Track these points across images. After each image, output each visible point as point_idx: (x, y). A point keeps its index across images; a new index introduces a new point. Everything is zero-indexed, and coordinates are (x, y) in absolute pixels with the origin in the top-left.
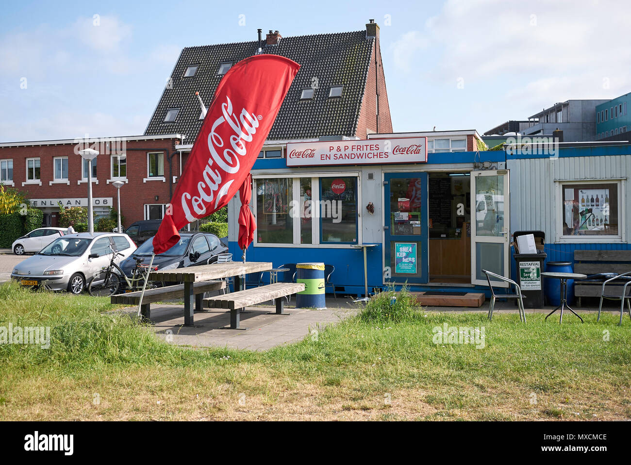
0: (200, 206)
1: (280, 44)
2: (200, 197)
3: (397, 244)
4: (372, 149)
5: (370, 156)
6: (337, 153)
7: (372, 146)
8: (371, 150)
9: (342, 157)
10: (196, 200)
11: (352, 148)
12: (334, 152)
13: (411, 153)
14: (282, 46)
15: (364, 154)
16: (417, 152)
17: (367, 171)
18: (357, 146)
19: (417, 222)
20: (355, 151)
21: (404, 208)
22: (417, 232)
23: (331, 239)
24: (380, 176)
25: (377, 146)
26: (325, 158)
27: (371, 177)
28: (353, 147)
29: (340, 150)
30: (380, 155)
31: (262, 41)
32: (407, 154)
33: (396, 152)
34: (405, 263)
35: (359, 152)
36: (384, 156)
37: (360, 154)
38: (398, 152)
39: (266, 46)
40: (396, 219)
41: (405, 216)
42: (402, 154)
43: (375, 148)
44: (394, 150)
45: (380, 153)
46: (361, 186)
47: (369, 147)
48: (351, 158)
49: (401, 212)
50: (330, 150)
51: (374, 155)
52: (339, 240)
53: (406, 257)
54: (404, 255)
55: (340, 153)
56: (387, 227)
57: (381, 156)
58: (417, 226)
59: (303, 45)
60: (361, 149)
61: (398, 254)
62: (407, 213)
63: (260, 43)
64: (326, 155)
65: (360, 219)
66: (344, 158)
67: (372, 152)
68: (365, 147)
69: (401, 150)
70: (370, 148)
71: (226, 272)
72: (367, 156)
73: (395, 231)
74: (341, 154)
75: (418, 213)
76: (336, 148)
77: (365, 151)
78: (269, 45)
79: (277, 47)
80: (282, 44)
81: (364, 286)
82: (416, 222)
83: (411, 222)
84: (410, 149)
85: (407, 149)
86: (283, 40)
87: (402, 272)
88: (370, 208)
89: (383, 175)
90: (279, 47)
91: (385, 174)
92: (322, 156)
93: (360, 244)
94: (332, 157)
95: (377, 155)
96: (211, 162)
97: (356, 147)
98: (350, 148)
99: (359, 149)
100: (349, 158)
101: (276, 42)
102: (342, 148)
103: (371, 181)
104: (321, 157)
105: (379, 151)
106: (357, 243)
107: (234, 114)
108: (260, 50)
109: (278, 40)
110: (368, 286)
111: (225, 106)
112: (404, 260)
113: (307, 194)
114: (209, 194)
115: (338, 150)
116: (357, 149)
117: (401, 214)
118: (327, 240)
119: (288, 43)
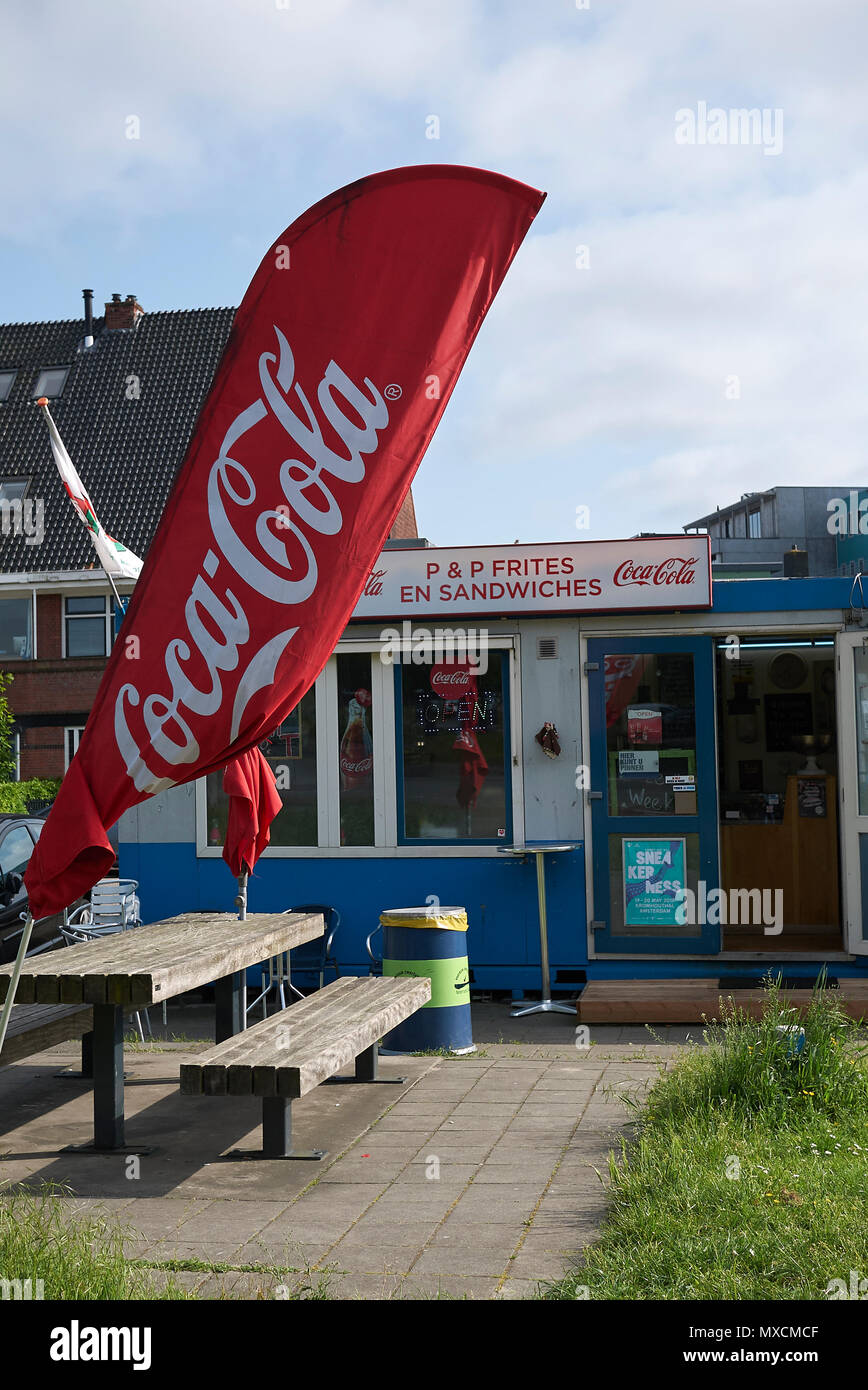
0: (172, 731)
1: (140, 328)
2: (170, 697)
3: (628, 843)
4: (551, 570)
5: (547, 589)
6: (449, 581)
7: (551, 563)
8: (548, 573)
9: (465, 594)
10: (159, 709)
11: (495, 569)
12: (441, 577)
13: (668, 583)
14: (145, 334)
15: (531, 585)
16: (685, 578)
17: (535, 634)
18: (510, 562)
19: (686, 779)
20: (502, 577)
21: (645, 738)
22: (686, 807)
23: (429, 830)
24: (574, 649)
25: (566, 562)
26: (413, 597)
27: (547, 649)
28: (498, 565)
29: (458, 575)
30: (576, 588)
31: (94, 319)
32: (656, 583)
33: (625, 578)
34: (651, 896)
35: (514, 579)
36: (589, 589)
37: (518, 585)
38: (630, 580)
39: (104, 331)
40: (622, 771)
41: (648, 761)
42: (641, 583)
43: (561, 567)
44: (618, 571)
45: (576, 582)
46: (518, 676)
47: (543, 566)
48: (492, 597)
49: (636, 749)
50: (429, 573)
51: (559, 588)
52: (450, 833)
53: (654, 880)
54: (650, 872)
55: (457, 581)
56: (599, 794)
57: (579, 591)
58: (684, 788)
59: (199, 330)
60: (522, 570)
61: (631, 870)
62: (656, 753)
63: (88, 325)
64: (418, 589)
65: (516, 773)
66: (470, 596)
67: (553, 578)
68: (532, 566)
69: (639, 573)
70: (548, 566)
71: (226, 960)
72: (539, 590)
73: (620, 803)
74: (461, 586)
75: (688, 753)
76: (445, 568)
77: (532, 577)
78: (113, 331)
79: (132, 335)
80: (147, 328)
81: (540, 965)
82: (682, 778)
83: (668, 778)
84: (664, 569)
85: (654, 570)
86: (148, 318)
87: (645, 922)
88: (548, 740)
89: (584, 645)
90: (139, 334)
91: (590, 641)
92: (406, 591)
93: (519, 847)
94: (435, 594)
95: (568, 588)
96: (211, 564)
97: (506, 565)
98: (488, 568)
99: (516, 569)
100: (484, 596)
101: (129, 322)
102: (465, 569)
103: (548, 663)
104: (403, 594)
105: (572, 577)
106: (508, 841)
107: (298, 388)
108: (90, 341)
109: (135, 319)
110: (550, 966)
111: (269, 361)
112: (650, 888)
113: (359, 702)
114: (205, 686)
115: (453, 574)
116: (510, 569)
117: (638, 754)
118: (417, 834)
119: (160, 327)
